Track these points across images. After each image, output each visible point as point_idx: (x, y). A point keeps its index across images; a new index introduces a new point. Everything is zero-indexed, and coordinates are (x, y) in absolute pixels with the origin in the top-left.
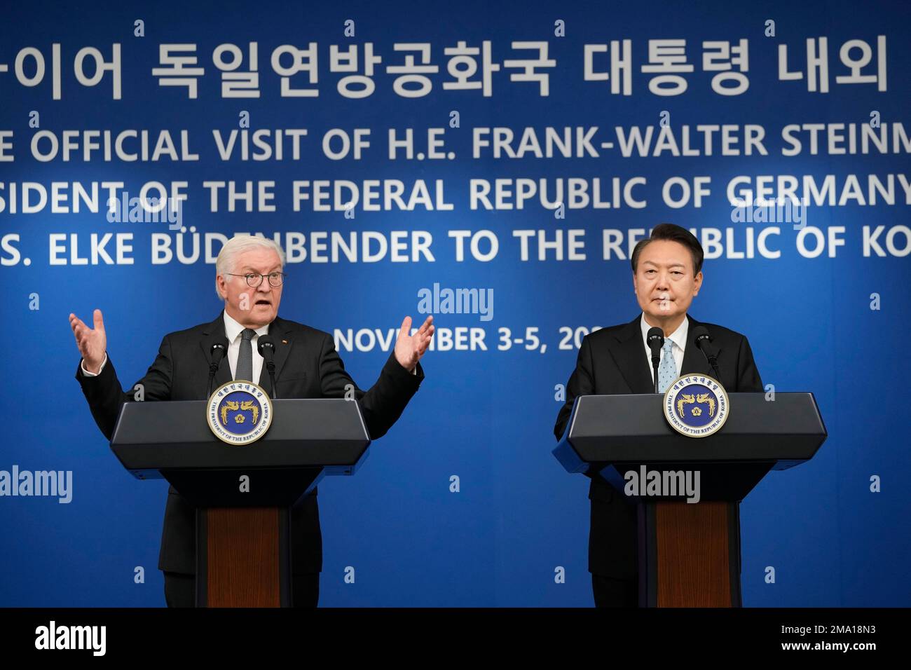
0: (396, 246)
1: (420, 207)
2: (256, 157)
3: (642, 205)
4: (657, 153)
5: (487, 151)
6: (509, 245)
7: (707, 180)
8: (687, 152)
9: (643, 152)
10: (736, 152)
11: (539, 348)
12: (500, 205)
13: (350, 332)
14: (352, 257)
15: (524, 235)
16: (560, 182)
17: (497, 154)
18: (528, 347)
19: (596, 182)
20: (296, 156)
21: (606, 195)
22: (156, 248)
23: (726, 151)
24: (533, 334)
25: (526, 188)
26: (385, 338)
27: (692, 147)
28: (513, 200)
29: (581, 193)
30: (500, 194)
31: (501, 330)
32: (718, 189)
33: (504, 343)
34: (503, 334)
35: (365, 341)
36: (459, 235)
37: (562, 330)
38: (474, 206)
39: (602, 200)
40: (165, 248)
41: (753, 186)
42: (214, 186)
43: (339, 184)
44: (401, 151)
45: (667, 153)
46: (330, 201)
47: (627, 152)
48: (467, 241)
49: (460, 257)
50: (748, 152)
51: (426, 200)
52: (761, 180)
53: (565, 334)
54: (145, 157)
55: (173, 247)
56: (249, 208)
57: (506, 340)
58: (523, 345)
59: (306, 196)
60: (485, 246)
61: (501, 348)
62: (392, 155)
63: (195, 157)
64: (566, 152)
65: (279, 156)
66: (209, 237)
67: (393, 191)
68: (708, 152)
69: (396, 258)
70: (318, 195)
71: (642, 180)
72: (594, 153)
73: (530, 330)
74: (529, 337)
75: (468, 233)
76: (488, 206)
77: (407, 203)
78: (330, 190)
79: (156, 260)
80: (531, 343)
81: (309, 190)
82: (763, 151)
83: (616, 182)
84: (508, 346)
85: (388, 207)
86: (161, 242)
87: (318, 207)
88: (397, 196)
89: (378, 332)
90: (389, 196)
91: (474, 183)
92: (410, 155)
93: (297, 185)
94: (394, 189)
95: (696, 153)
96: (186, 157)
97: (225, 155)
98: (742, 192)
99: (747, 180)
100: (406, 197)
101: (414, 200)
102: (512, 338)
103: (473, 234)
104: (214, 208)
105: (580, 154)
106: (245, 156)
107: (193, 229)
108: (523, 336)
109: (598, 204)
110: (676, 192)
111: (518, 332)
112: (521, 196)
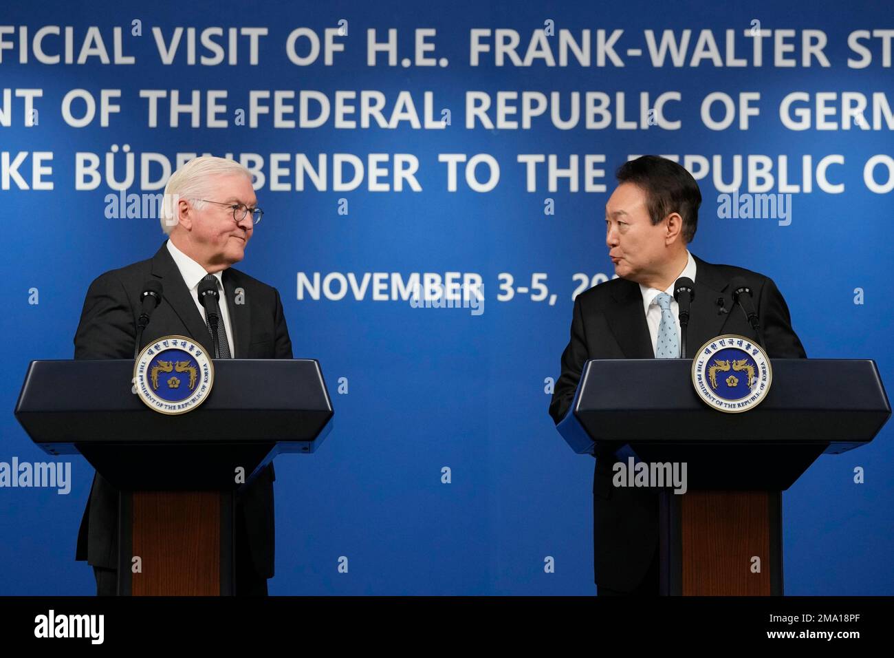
0: (374, 172)
1: (404, 124)
2: (205, 61)
3: (676, 125)
4: (695, 62)
5: (487, 58)
6: (513, 173)
7: (755, 96)
8: (732, 62)
9: (678, 61)
10: (791, 63)
11: (548, 298)
12: (502, 124)
13: (317, 276)
14: (321, 184)
15: (531, 161)
16: (575, 97)
17: (499, 62)
18: (535, 298)
19: (620, 97)
20: (254, 60)
21: (633, 113)
22: (80, 171)
23: (780, 62)
24: (540, 281)
25: (534, 104)
26: (359, 284)
27: (738, 56)
28: (517, 117)
29: (601, 110)
30: (503, 110)
31: (502, 276)
32: (769, 107)
33: (504, 293)
34: (504, 281)
35: (335, 286)
36: (451, 160)
37: (576, 277)
38: (470, 124)
39: (628, 118)
40: (92, 171)
41: (811, 105)
42: (153, 96)
43: (305, 96)
44: (382, 56)
45: (707, 63)
46: (295, 116)
47: (658, 61)
48: (461, 167)
49: (452, 186)
50: (806, 62)
51: (412, 116)
52: (821, 97)
53: (579, 282)
54: (69, 59)
55: (102, 169)
56: (196, 123)
57: (508, 289)
58: (528, 296)
59: (265, 110)
60: (483, 173)
61: (501, 298)
62: (372, 61)
63: (131, 60)
64: (584, 59)
65: (233, 60)
66: (146, 158)
67: (372, 104)
68: (758, 62)
69: (373, 186)
70: (280, 109)
71: (676, 96)
72: (618, 62)
73: (537, 277)
74: (535, 285)
75: (462, 158)
76: (488, 124)
77: (388, 119)
78: (295, 102)
79: (80, 185)
80: (538, 292)
81: (269, 102)
82: (824, 62)
83: (645, 97)
84: (510, 295)
85: (365, 123)
86: (87, 163)
87: (279, 123)
88: (376, 111)
89: (351, 276)
90: (366, 110)
91: (471, 96)
92: (393, 61)
93: (255, 96)
94: (373, 102)
95: (743, 63)
96: (120, 59)
97: (167, 58)
98: (799, 112)
99: (804, 97)
100: (387, 113)
101: (397, 116)
102: (514, 286)
103: (468, 159)
104: (153, 122)
105: (601, 62)
106: (191, 60)
107: (126, 148)
108: (528, 284)
109: (622, 124)
110: (718, 111)
111: (522, 279)
112: (528, 113)
